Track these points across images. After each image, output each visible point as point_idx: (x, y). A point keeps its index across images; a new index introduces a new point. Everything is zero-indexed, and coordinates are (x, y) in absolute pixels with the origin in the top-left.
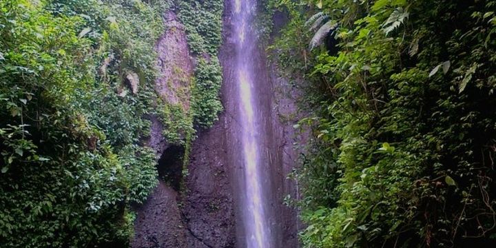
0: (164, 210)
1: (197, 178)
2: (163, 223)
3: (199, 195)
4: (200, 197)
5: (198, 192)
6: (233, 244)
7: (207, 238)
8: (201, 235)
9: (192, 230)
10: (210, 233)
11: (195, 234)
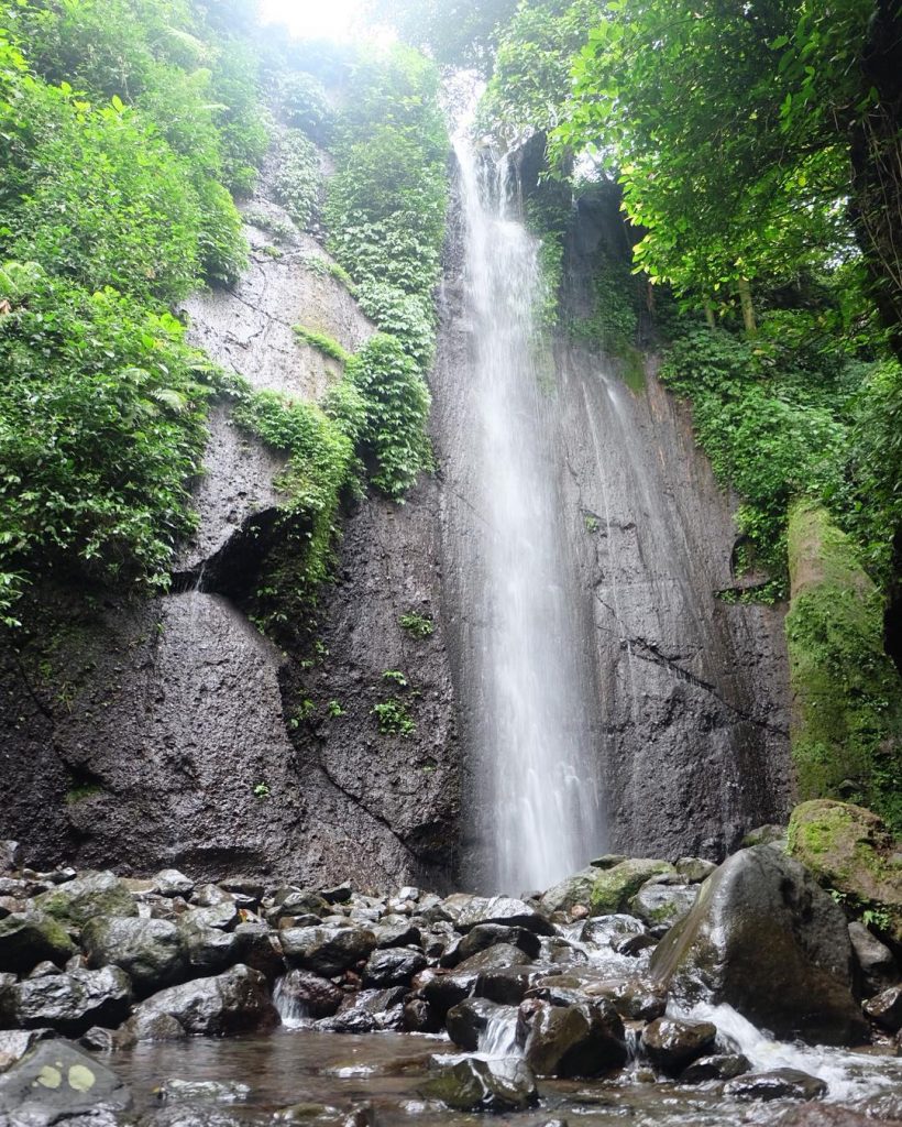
0: (230, 681)
1: (351, 629)
2: (222, 720)
3: (355, 675)
4: (359, 681)
5: (353, 667)
6: (451, 818)
7: (375, 794)
8: (357, 784)
9: (330, 770)
10: (384, 781)
11: (341, 780)
